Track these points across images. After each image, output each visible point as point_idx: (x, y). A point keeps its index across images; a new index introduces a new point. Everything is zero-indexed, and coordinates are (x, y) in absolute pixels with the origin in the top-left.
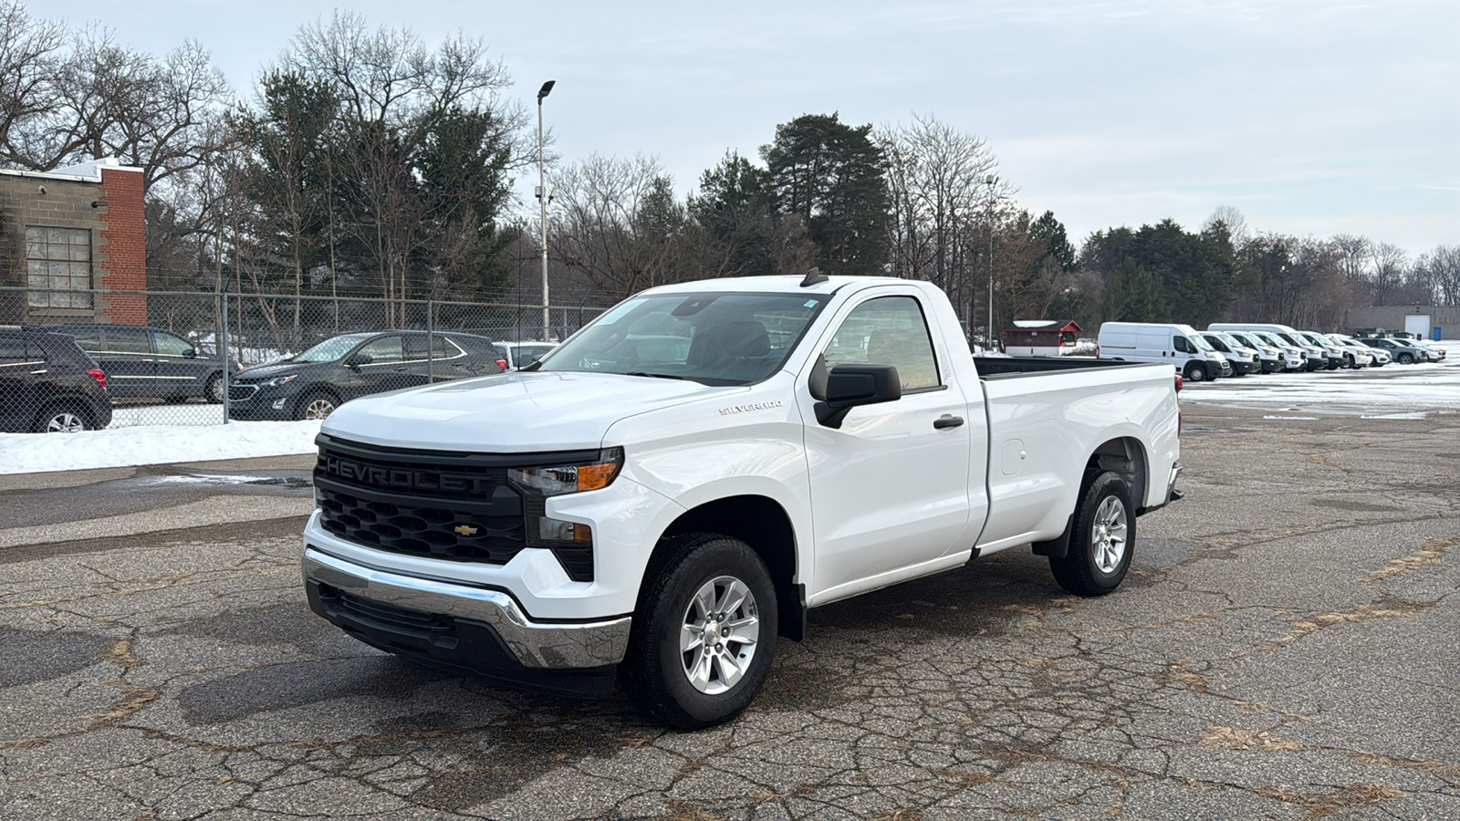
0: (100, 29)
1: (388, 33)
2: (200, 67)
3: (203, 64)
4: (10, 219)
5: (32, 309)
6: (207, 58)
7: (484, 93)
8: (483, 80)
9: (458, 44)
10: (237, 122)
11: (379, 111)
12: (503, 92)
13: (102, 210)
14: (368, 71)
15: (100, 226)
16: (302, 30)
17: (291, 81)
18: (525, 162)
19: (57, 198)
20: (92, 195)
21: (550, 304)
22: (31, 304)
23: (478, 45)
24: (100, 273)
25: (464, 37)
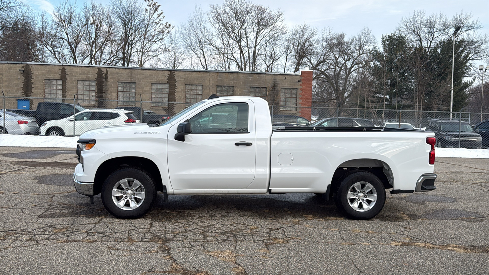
0: (328, 28)
1: (434, 16)
2: (368, 35)
3: (369, 34)
4: (277, 86)
5: (281, 111)
6: (370, 32)
7: (471, 32)
8: (470, 28)
9: (461, 16)
10: (372, 52)
11: (429, 43)
12: (479, 31)
13: (301, 83)
14: (426, 30)
15: (300, 87)
16: (402, 19)
17: (391, 37)
18: (487, 56)
19: (289, 80)
20: (298, 78)
21: (453, 111)
22: (281, 109)
23: (469, 15)
24: (299, 101)
25: (463, 13)
